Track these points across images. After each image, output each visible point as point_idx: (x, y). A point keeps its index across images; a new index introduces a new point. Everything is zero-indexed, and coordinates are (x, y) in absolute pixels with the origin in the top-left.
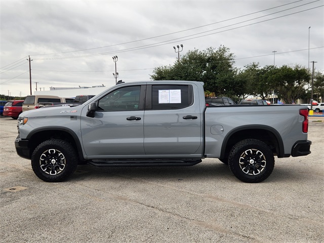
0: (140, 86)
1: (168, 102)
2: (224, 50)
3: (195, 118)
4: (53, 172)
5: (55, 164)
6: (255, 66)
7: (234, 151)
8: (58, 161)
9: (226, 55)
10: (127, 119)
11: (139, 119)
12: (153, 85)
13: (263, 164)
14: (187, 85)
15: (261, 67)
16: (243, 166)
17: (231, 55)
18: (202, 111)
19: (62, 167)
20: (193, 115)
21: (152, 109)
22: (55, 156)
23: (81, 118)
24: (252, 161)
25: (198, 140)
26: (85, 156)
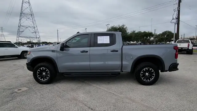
0: (88, 34)
1: (103, 43)
2: (124, 26)
3: (117, 51)
4: (44, 79)
5: (45, 75)
6: (134, 31)
7: (138, 69)
8: (46, 73)
9: (125, 27)
10: (81, 52)
11: (87, 52)
12: (95, 34)
13: (153, 76)
14: (113, 34)
15: (136, 32)
16: (142, 76)
17: (126, 27)
18: (121, 48)
19: (48, 77)
20: (116, 50)
21: (94, 46)
22: (45, 71)
23: (57, 51)
24: (147, 74)
25: (119, 63)
26: (60, 71)
